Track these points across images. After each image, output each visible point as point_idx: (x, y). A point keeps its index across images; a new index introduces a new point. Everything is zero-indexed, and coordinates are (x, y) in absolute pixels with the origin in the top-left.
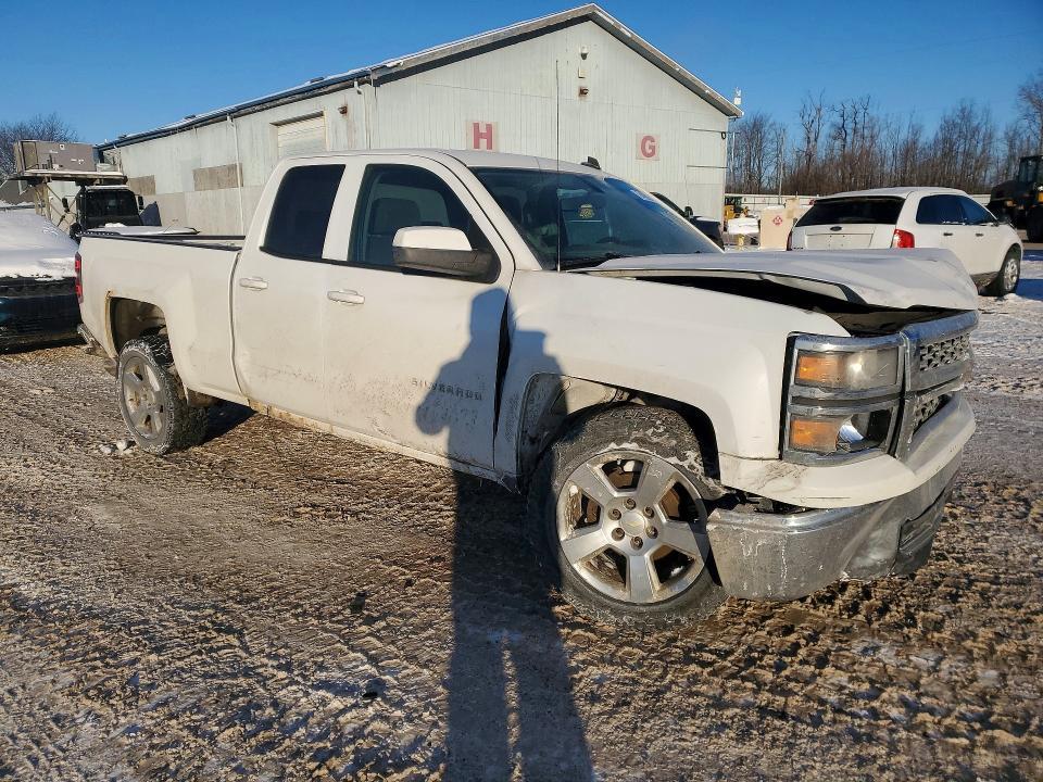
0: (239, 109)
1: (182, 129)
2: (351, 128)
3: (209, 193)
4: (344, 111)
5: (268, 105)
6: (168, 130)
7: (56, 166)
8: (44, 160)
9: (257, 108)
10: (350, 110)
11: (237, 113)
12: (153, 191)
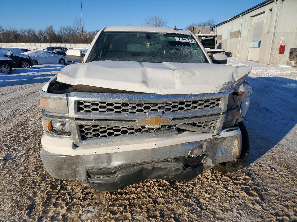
0: (243, 13)
1: (230, 20)
2: (272, 16)
3: (233, 39)
4: (271, 10)
5: (251, 11)
6: (226, 21)
7: (200, 33)
8: (197, 32)
9: (248, 12)
10: (273, 10)
11: (242, 14)
12: (221, 39)
